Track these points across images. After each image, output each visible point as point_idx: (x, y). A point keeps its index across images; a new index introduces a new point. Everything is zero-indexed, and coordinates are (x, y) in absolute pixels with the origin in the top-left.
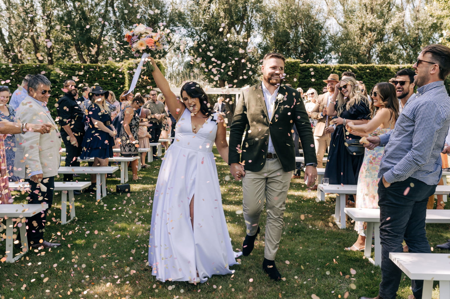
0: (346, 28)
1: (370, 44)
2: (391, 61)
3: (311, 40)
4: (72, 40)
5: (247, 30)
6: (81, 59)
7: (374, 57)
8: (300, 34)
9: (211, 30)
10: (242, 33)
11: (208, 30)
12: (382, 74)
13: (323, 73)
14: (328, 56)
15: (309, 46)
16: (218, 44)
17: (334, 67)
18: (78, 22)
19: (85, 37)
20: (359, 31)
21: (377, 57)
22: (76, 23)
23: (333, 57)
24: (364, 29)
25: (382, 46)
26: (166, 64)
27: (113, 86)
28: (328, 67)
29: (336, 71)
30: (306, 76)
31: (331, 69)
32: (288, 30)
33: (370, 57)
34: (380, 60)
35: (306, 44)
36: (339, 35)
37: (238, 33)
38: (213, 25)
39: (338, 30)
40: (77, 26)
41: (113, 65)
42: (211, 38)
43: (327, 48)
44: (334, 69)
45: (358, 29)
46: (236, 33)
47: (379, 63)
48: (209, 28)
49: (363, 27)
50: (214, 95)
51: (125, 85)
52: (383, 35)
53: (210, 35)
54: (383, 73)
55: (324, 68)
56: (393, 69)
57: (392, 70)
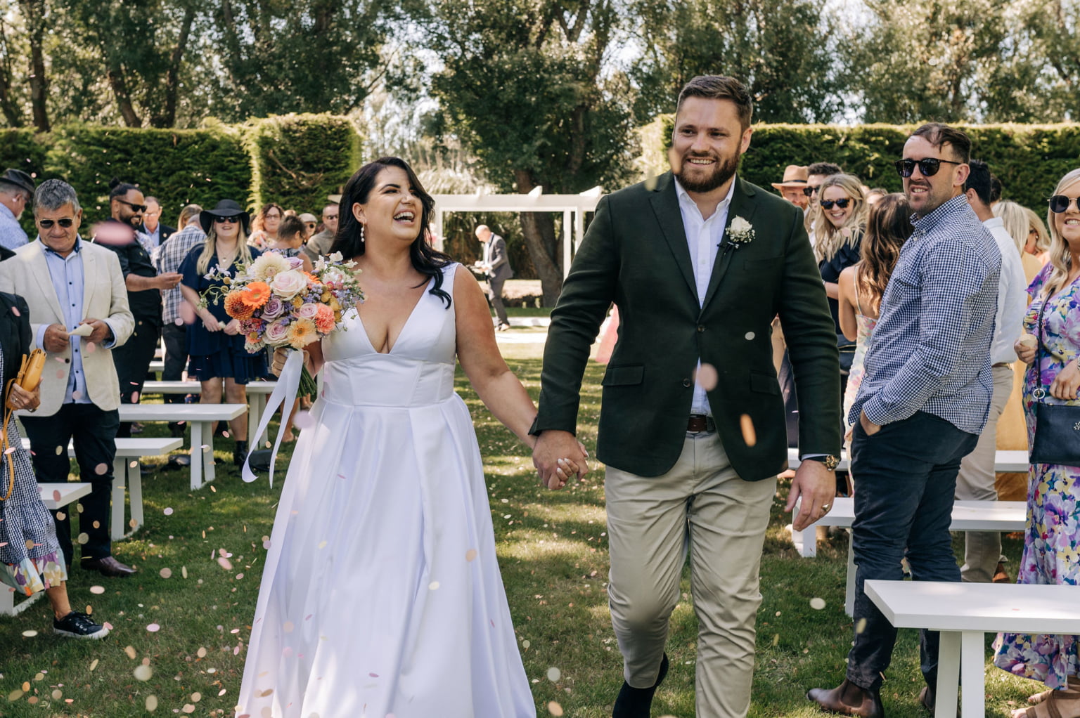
0: (885, 16)
1: (958, 62)
2: (1020, 112)
3: (783, 55)
4: (101, 61)
5: (596, 26)
6: (127, 112)
7: (973, 100)
8: (753, 35)
9: (493, 27)
10: (583, 33)
11: (484, 27)
12: (989, 153)
13: (816, 149)
14: (835, 99)
15: (777, 70)
16: (513, 67)
17: (846, 131)
18: (118, 10)
19: (139, 51)
20: (926, 25)
21: (980, 100)
22: (113, 14)
23: (847, 102)
24: (941, 19)
25: (992, 69)
26: (364, 127)
27: (218, 189)
28: (828, 132)
29: (852, 143)
30: (765, 158)
31: (839, 139)
32: (716, 25)
33: (959, 102)
34: (990, 108)
35: (769, 65)
36: (868, 36)
37: (572, 35)
38: (499, 12)
39: (863, 21)
40: (117, 20)
41: (218, 131)
42: (493, 50)
43: (831, 76)
44: (848, 139)
45: (923, 20)
46: (564, 37)
47: (986, 120)
48: (489, 24)
49: (935, 14)
50: (504, 213)
51: (252, 189)
52: (998, 37)
53: (492, 42)
54: (990, 148)
55: (817, 136)
56: (1019, 136)
57: (1017, 140)
